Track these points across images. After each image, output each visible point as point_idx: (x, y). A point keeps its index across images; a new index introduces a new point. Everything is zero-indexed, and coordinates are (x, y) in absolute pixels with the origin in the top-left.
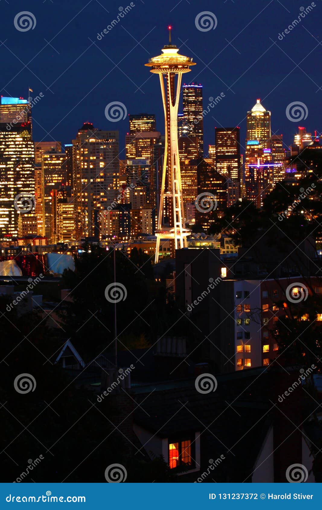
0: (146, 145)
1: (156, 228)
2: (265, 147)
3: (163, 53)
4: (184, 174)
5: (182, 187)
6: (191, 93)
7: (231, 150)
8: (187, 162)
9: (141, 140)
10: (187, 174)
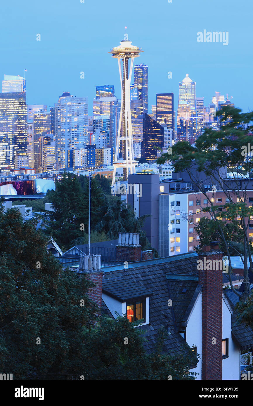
0: (107, 106)
1: (114, 161)
2: (191, 106)
3: (121, 44)
4: (134, 125)
5: (133, 133)
6: (140, 71)
7: (167, 108)
8: (136, 117)
9: (104, 103)
10: (136, 125)
